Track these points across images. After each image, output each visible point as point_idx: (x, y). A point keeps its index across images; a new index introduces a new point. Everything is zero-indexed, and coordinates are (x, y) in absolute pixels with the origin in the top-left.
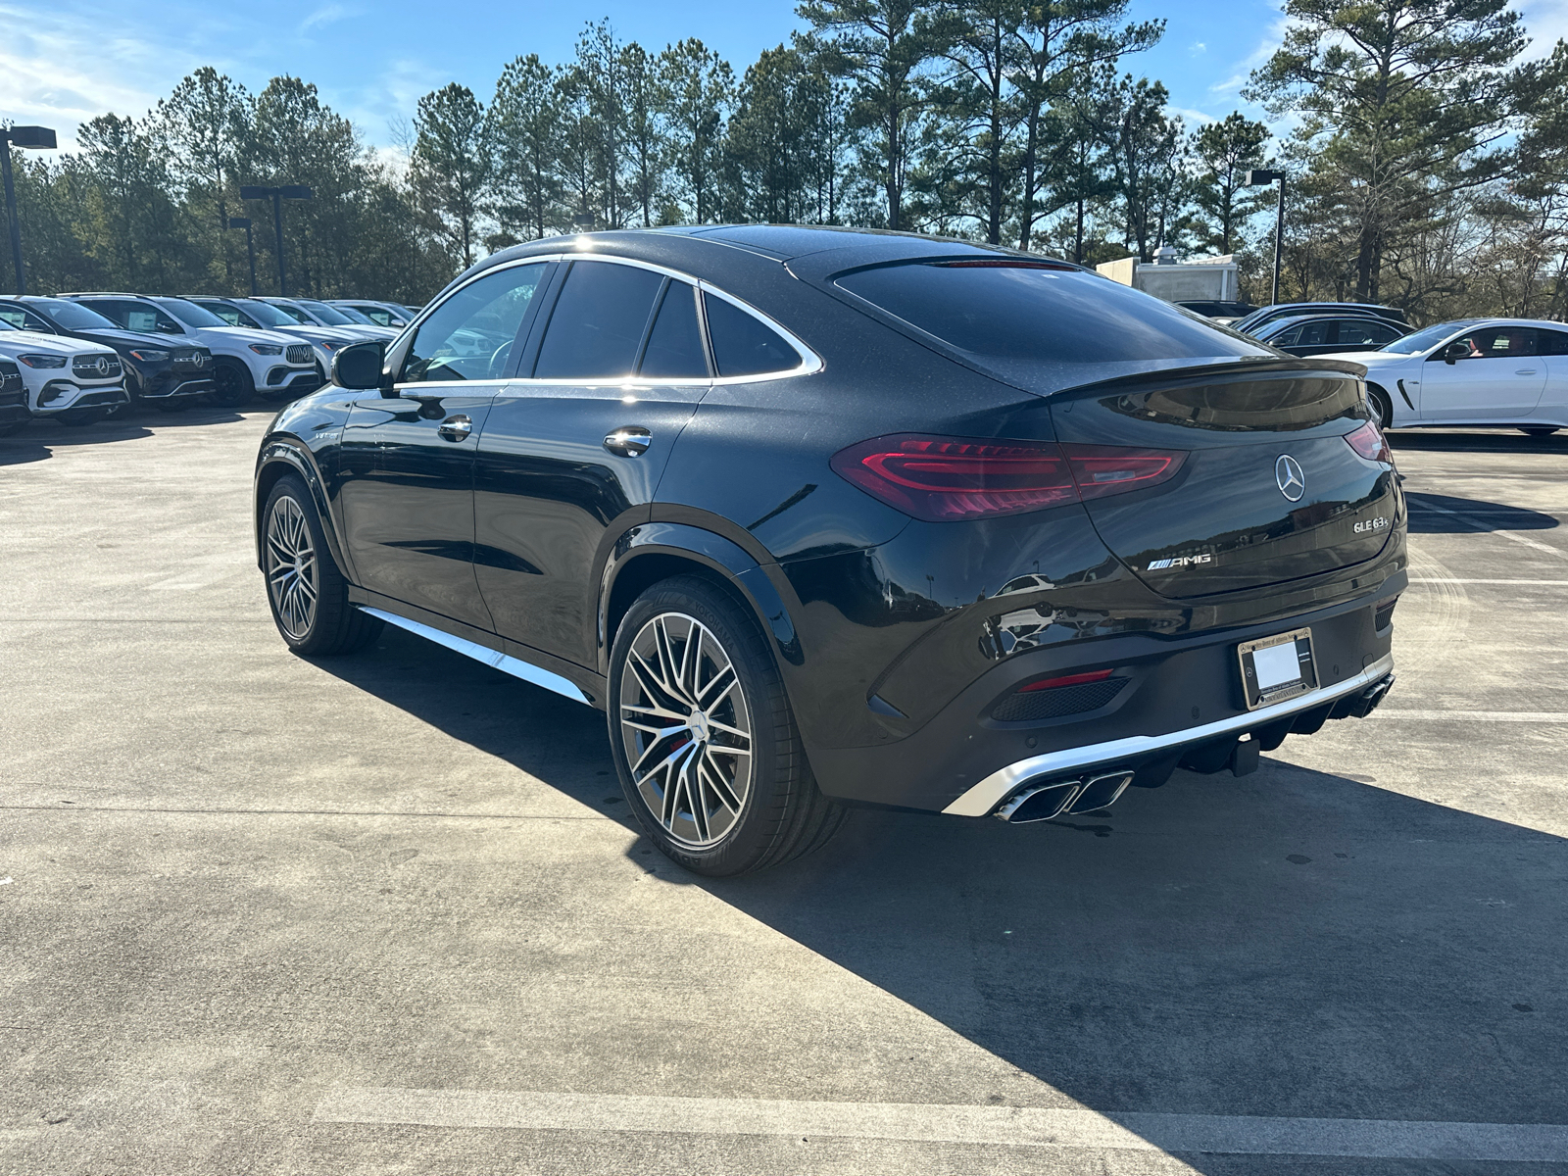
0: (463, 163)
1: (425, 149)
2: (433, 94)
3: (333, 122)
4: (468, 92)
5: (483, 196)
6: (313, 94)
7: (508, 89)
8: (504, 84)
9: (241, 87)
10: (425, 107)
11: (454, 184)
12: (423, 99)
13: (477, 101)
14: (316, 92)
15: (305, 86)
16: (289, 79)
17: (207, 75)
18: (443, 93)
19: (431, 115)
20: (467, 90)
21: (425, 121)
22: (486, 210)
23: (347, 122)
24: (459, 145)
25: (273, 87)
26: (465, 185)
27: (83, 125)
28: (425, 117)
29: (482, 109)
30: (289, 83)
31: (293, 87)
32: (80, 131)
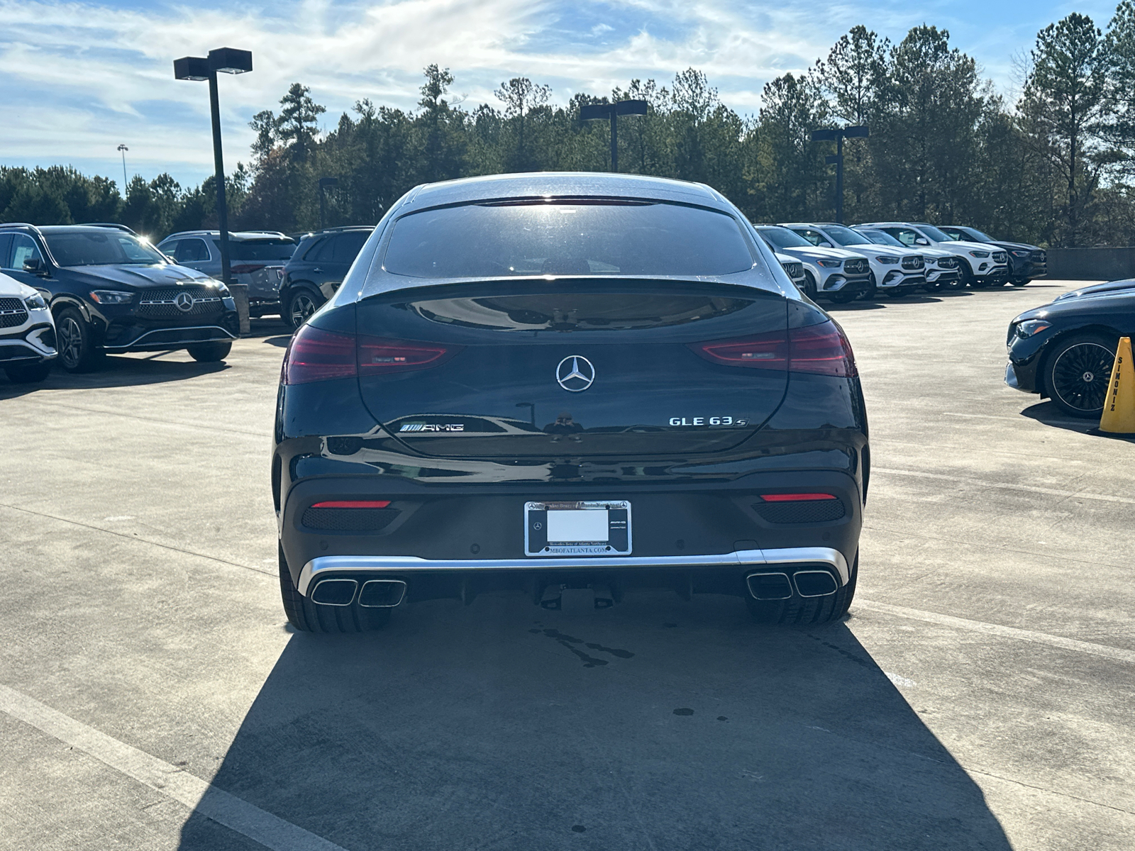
0: (1075, 87)
1: (1040, 79)
2: (1052, 26)
3: (961, 62)
4: (1087, 20)
5: (1094, 116)
6: (945, 39)
7: (1127, 13)
8: (1124, 8)
9: (887, 39)
10: (1043, 38)
11: (1066, 108)
12: (1042, 32)
13: (1095, 28)
14: (948, 37)
15: (939, 33)
16: (925, 28)
17: (859, 32)
18: (1063, 24)
19: (1048, 45)
20: (1087, 18)
21: (1042, 51)
22: (1092, 130)
23: (972, 60)
24: (1074, 70)
25: (910, 36)
26: (1075, 109)
27: (768, 84)
28: (1043, 48)
29: (1100, 34)
30: (925, 31)
31: (928, 35)
32: (765, 88)
